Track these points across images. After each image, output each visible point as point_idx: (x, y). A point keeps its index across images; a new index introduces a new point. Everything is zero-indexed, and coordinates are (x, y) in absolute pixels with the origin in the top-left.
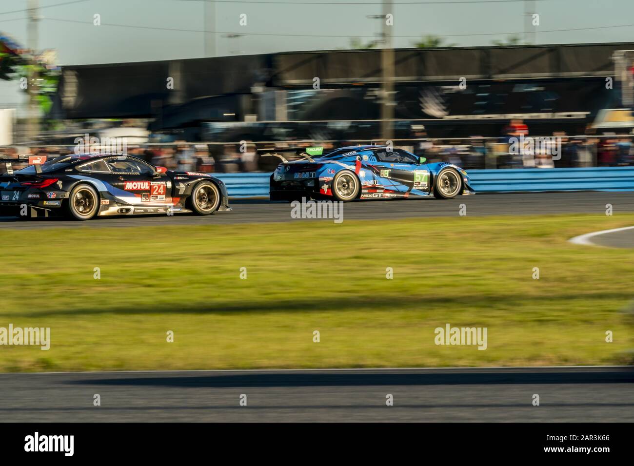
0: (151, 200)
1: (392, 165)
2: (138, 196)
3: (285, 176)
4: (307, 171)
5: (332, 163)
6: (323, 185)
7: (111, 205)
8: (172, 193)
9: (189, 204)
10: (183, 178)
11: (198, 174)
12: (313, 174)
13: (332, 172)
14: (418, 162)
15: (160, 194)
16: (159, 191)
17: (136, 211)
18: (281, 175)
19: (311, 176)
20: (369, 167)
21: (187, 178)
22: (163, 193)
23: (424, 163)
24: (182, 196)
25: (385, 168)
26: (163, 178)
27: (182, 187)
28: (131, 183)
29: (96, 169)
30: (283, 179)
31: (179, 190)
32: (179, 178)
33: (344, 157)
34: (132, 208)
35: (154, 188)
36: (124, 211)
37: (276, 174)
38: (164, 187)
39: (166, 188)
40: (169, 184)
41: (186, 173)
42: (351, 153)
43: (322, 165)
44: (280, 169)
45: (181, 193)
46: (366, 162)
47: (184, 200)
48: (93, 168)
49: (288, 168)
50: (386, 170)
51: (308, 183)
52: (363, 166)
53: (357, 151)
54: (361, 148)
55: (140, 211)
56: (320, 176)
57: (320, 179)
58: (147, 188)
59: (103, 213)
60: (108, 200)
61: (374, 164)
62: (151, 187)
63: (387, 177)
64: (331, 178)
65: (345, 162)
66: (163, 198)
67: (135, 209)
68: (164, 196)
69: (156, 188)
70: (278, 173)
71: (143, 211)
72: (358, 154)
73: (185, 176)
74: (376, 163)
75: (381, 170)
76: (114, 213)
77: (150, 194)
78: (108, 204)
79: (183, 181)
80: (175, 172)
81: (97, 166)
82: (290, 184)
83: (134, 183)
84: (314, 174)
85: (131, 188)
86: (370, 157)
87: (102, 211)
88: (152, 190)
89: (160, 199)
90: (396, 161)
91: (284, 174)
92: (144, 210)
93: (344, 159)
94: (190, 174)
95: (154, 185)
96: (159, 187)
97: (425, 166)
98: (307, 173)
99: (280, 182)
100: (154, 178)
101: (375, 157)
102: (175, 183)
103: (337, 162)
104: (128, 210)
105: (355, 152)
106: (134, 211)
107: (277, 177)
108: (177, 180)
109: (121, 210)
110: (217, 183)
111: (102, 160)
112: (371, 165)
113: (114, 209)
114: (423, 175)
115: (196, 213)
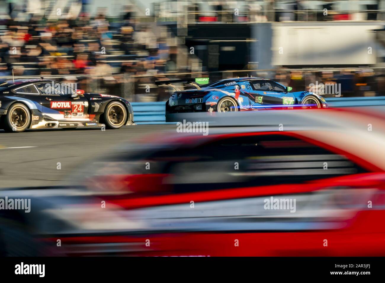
0: (72, 116)
1: (265, 93)
2: (62, 113)
3: (178, 102)
4: (196, 98)
5: (216, 91)
6: (209, 108)
7: (40, 120)
8: (89, 111)
9: (103, 119)
10: (98, 99)
11: (109, 96)
12: (200, 100)
13: (216, 98)
14: (286, 91)
15: (79, 111)
16: (79, 109)
17: (60, 125)
18: (175, 101)
19: (199, 102)
20: (246, 94)
21: (100, 99)
22: (82, 111)
23: (291, 92)
24: (96, 113)
25: (259, 95)
26: (82, 99)
27: (97, 106)
28: (56, 103)
29: (28, 91)
30: (177, 104)
31: (94, 108)
32: (94, 99)
33: (226, 86)
34: (57, 123)
35: (74, 106)
36: (51, 125)
37: (170, 101)
38: (82, 106)
39: (83, 107)
40: (86, 104)
41: (100, 95)
42: (231, 83)
43: (208, 92)
44: (173, 97)
45: (96, 110)
46: (243, 90)
47: (99, 116)
48: (25, 91)
49: (180, 95)
50: (259, 97)
51: (197, 107)
52: (241, 94)
53: (237, 82)
54: (239, 79)
55: (64, 125)
56: (206, 102)
57: (207, 104)
58: (69, 106)
59: (34, 127)
60: (38, 117)
61: (250, 92)
62: (72, 106)
63: (261, 102)
64: (215, 103)
65: (226, 90)
66: (81, 115)
67: (59, 123)
68: (82, 113)
69: (76, 107)
70: (173, 99)
71: (65, 125)
72: (237, 83)
73: (99, 98)
74: (252, 91)
75: (256, 97)
76: (43, 127)
77: (71, 112)
78: (38, 119)
79: (97, 101)
80: (90, 94)
81: (29, 89)
82: (182, 108)
83: (59, 103)
84: (202, 100)
85: (56, 107)
86: (247, 86)
87: (33, 125)
88: (72, 109)
89: (79, 115)
90: (268, 90)
91: (177, 100)
92: (67, 124)
93: (226, 88)
94: (103, 95)
95: (74, 105)
96: (79, 106)
97: (292, 94)
98: (196, 99)
99: (174, 107)
100: (74, 99)
101: (251, 86)
102: (91, 103)
103: (220, 90)
104: (54, 125)
105: (234, 83)
106: (59, 125)
107: (172, 103)
108: (93, 100)
109: (49, 124)
110: (125, 103)
111: (32, 84)
112: (248, 92)
113: (43, 124)
114: (290, 101)
115: (108, 127)
